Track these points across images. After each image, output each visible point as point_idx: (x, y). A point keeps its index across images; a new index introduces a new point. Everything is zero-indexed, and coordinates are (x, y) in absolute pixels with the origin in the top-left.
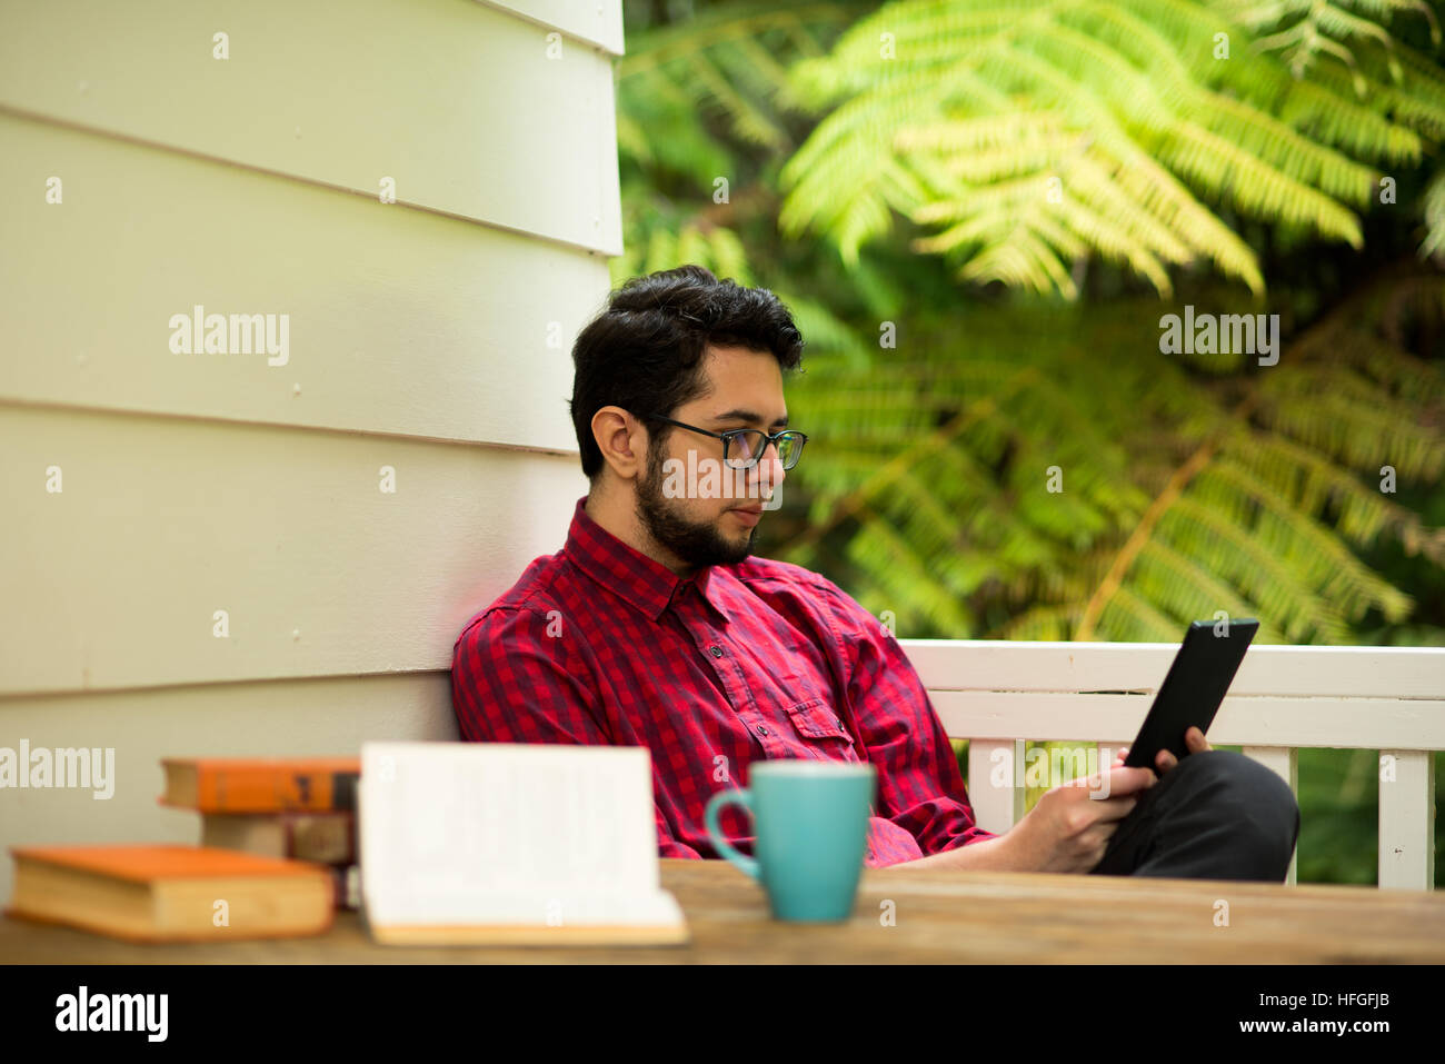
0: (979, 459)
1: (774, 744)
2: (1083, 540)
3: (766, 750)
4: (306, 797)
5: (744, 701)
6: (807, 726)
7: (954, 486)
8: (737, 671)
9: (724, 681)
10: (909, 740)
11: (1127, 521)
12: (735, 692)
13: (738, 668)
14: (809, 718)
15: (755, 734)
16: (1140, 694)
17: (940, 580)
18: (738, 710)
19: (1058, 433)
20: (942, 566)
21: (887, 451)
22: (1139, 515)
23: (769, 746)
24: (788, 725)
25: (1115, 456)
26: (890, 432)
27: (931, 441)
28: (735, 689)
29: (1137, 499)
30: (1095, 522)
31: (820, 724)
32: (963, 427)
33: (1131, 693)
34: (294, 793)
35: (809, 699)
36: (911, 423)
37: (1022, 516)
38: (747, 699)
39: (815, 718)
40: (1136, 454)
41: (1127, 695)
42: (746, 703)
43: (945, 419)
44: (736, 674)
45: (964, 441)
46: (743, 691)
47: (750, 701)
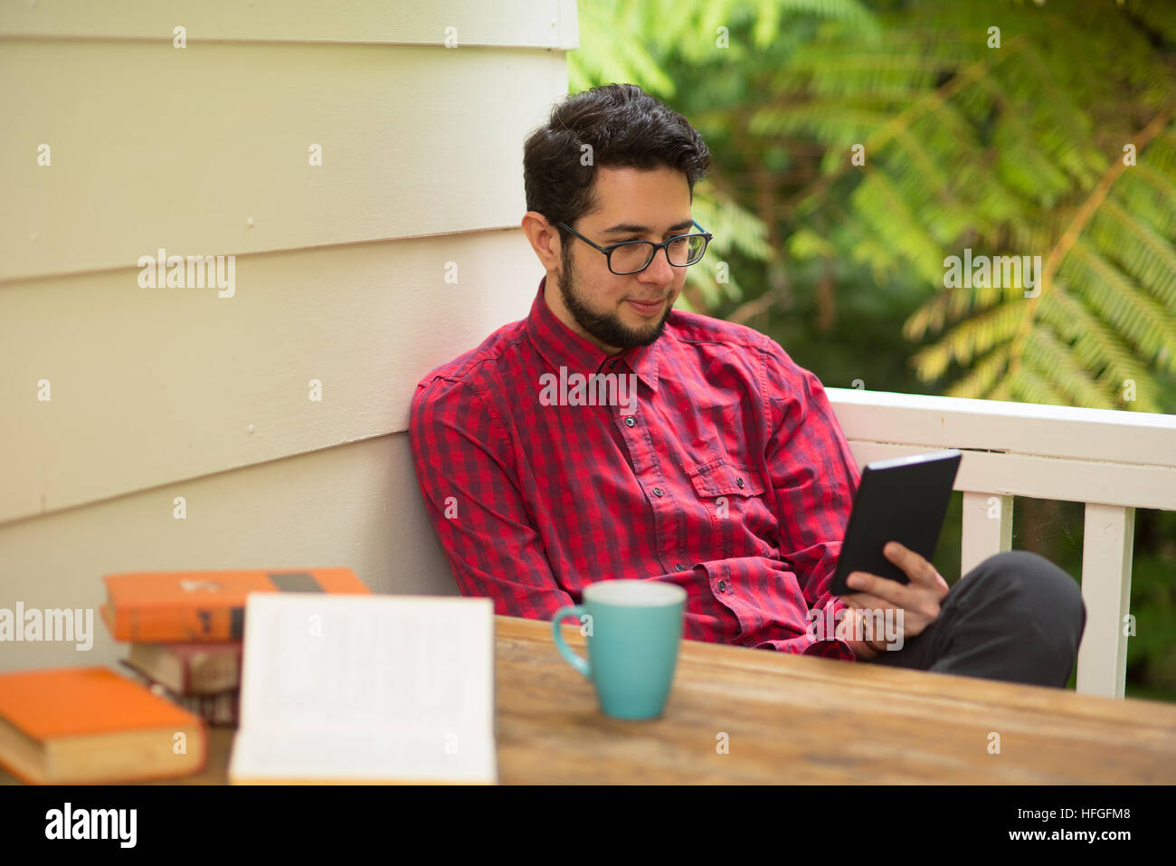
0: (970, 119)
1: (665, 505)
2: (1048, 200)
3: (656, 511)
4: (207, 628)
5: (647, 466)
6: (705, 485)
7: (948, 143)
8: (647, 439)
9: (630, 448)
10: (814, 483)
11: (1087, 182)
12: (640, 458)
13: (648, 436)
14: (710, 478)
15: (648, 495)
16: (1002, 452)
17: (926, 229)
18: (639, 474)
19: (1036, 98)
20: (929, 215)
21: (890, 109)
22: (1098, 177)
23: (659, 507)
24: (689, 487)
25: (1083, 121)
26: (896, 91)
27: (930, 101)
28: (640, 455)
29: (1099, 163)
30: (1061, 183)
31: (719, 483)
32: (957, 88)
33: (992, 451)
34: (197, 625)
35: (713, 460)
36: (915, 86)
37: (999, 176)
38: (651, 463)
39: (716, 478)
40: (1100, 119)
41: (989, 454)
42: (650, 468)
43: (944, 80)
44: (644, 442)
45: (957, 101)
46: (649, 456)
47: (655, 466)
